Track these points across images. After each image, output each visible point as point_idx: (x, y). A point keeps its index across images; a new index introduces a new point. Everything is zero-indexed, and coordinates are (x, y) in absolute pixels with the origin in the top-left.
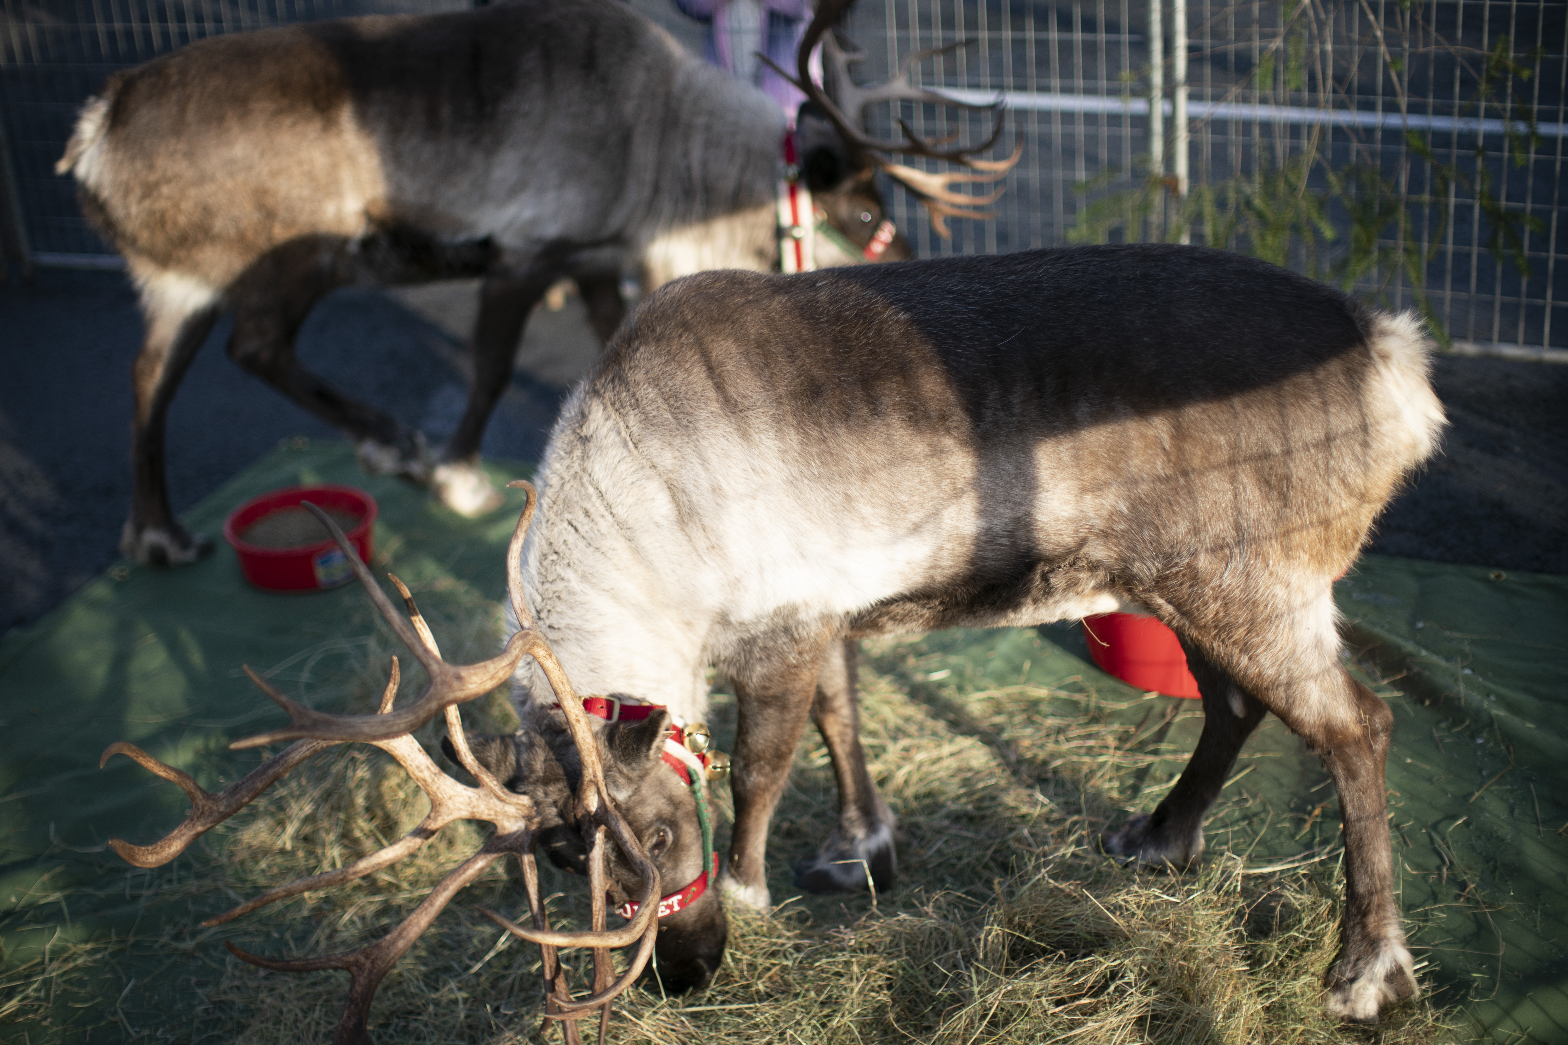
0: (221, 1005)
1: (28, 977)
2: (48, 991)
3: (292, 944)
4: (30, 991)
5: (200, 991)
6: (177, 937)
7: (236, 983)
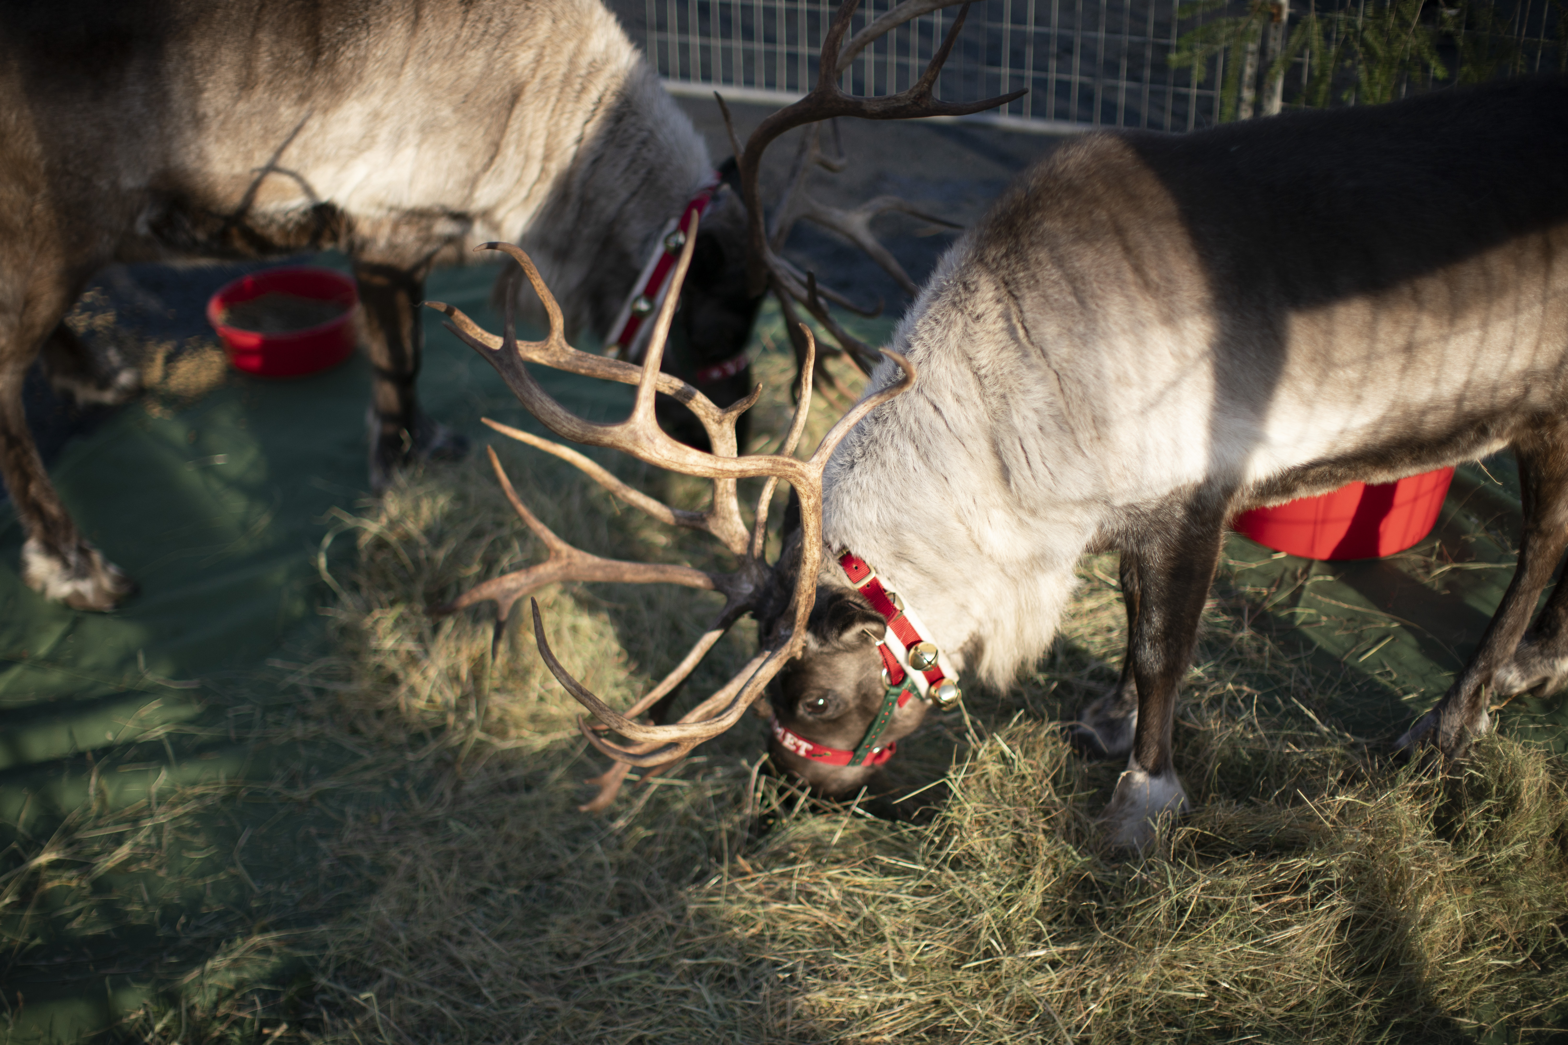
0: (346, 861)
1: (135, 820)
2: (159, 839)
3: (414, 796)
4: (141, 838)
5: (323, 844)
6: (291, 784)
7: (361, 836)
